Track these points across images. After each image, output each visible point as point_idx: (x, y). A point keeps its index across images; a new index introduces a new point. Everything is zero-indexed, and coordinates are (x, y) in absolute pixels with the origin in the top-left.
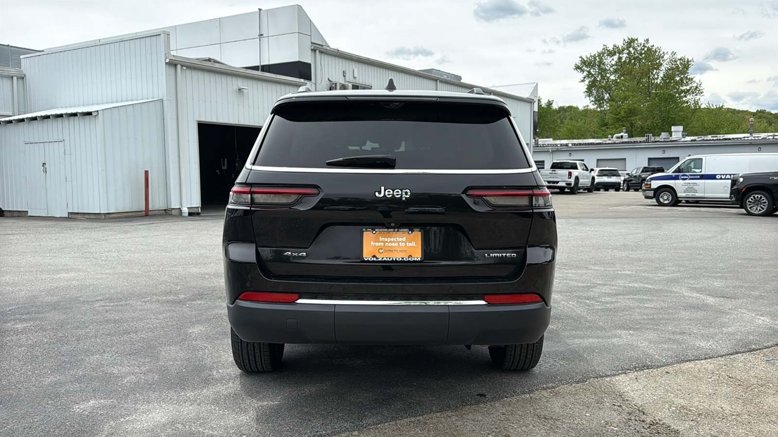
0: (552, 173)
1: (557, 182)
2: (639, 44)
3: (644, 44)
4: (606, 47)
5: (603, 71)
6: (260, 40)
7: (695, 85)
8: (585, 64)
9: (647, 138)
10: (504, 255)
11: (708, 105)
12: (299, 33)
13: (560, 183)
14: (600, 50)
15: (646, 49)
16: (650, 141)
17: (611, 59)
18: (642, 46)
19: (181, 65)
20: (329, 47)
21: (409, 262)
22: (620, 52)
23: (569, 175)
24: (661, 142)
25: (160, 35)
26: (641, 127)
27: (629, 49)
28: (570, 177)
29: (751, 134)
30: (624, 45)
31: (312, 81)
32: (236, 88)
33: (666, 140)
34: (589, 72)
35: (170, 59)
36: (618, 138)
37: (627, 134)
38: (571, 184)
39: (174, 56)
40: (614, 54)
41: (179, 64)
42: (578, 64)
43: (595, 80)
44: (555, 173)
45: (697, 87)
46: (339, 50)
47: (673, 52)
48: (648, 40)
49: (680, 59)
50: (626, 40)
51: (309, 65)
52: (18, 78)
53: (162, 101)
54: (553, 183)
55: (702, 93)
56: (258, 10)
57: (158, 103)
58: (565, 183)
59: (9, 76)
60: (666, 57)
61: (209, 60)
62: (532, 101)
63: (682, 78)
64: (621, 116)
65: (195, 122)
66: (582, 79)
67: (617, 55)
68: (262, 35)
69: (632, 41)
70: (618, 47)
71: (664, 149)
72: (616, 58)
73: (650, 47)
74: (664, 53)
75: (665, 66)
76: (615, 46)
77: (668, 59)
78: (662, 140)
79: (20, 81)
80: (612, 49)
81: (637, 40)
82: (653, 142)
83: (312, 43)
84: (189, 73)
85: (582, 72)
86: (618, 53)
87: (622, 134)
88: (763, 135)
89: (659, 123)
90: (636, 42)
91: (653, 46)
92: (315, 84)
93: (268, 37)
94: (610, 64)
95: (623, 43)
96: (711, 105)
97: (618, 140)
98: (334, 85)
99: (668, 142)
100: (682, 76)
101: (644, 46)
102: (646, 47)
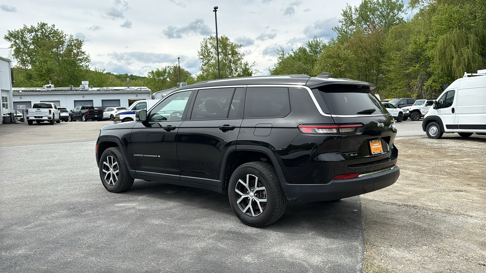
0: (38, 111)
1: (42, 117)
2: (48, 28)
3: (52, 27)
4: (26, 26)
5: (24, 42)
7: (86, 56)
8: (11, 36)
9: (71, 88)
11: (95, 69)
13: (43, 117)
14: (22, 28)
15: (53, 31)
16: (72, 90)
17: (30, 35)
18: (50, 29)
22: (36, 31)
23: (49, 112)
24: (80, 91)
26: (57, 80)
27: (43, 30)
28: (50, 113)
29: (128, 87)
30: (38, 26)
33: (83, 90)
34: (15, 42)
36: (48, 87)
37: (53, 85)
38: (51, 118)
40: (32, 32)
42: (7, 35)
43: (20, 48)
44: (39, 111)
45: (87, 58)
47: (71, 35)
48: (54, 25)
49: (76, 40)
50: (40, 24)
54: (38, 118)
55: (90, 61)
58: (47, 117)
60: (67, 37)
62: (9, 61)
63: (78, 51)
64: (43, 73)
66: (11, 46)
67: (34, 32)
69: (43, 25)
70: (34, 27)
71: (83, 95)
72: (33, 34)
73: (56, 30)
74: (65, 35)
75: (67, 43)
76: (32, 26)
77: (69, 39)
78: (81, 89)
80: (30, 28)
81: (47, 24)
82: (74, 90)
85: (10, 41)
86: (35, 31)
87: (50, 85)
88: (136, 88)
89: (68, 78)
90: (46, 26)
91: (58, 30)
94: (29, 38)
95: (38, 25)
96: (97, 69)
97: (48, 88)
99: (84, 91)
100: (78, 50)
101: (52, 29)
102: (53, 29)
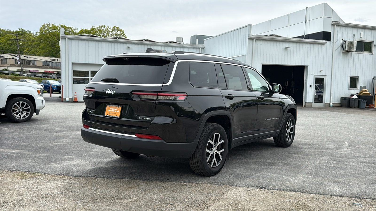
6: (305, 23)
10: (146, 118)
12: (324, 17)
19: (256, 39)
20: (344, 22)
21: (116, 118)
25: (247, 26)
31: (331, 41)
32: (284, 47)
35: (250, 37)
39: (252, 35)
41: (255, 38)
46: (351, 23)
51: (330, 33)
52: (202, 49)
53: (246, 55)
56: (306, 8)
57: (244, 57)
59: (199, 48)
61: (273, 35)
65: (261, 64)
68: (307, 20)
79: (203, 49)
83: (332, 21)
84: (259, 42)
92: (333, 42)
93: (309, 20)
98: (345, 43)
